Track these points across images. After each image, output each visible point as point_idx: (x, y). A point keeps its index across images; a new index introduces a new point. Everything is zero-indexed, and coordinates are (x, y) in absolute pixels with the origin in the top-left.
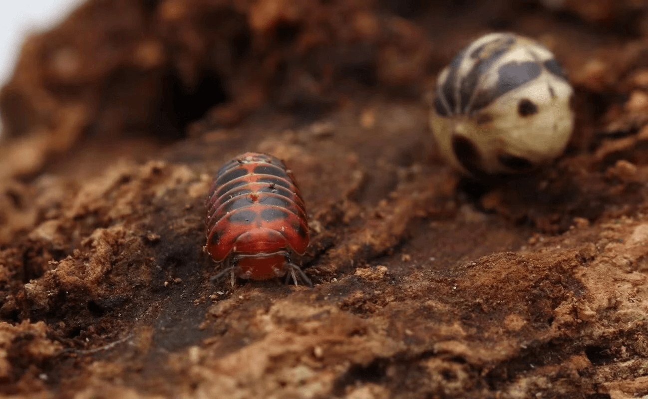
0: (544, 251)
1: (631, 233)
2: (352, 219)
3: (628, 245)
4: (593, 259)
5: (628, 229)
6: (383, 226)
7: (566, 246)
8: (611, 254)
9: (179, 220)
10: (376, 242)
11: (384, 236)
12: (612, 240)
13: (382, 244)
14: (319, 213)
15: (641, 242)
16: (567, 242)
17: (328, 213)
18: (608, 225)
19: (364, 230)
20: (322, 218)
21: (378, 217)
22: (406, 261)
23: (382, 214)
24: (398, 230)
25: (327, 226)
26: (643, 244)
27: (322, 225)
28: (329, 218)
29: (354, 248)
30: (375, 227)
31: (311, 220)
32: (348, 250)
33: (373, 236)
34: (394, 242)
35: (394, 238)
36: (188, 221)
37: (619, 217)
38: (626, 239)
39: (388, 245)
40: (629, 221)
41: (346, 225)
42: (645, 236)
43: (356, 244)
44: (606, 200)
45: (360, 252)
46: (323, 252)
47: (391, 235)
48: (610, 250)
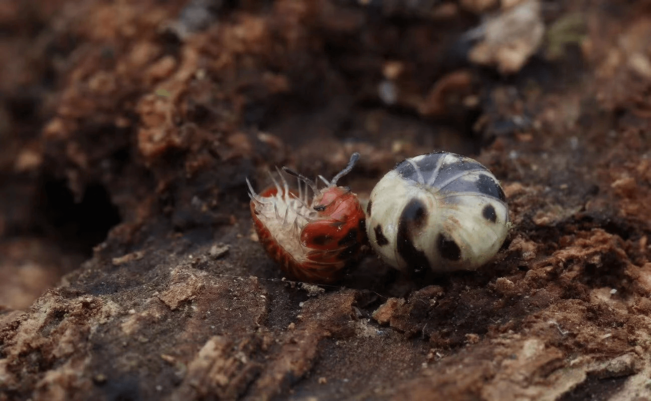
0: (448, 372)
1: (522, 347)
2: (269, 346)
3: (522, 361)
4: (493, 377)
5: (517, 344)
6: (299, 351)
7: (467, 365)
8: (509, 371)
9: (120, 359)
10: (296, 368)
11: (301, 361)
12: (506, 356)
13: (301, 369)
14: (242, 344)
15: (531, 358)
16: (466, 360)
17: (249, 343)
18: (499, 340)
19: (283, 357)
20: (245, 349)
21: (293, 343)
22: (323, 383)
23: (296, 340)
24: (311, 353)
25: (251, 355)
26: (534, 358)
27: (246, 355)
28: (251, 348)
29: (279, 376)
30: (292, 352)
31: (237, 352)
32: (274, 379)
33: (292, 363)
34: (310, 365)
35: (309, 362)
36: (129, 359)
37: (505, 331)
38: (517, 355)
39: (305, 369)
40: (518, 336)
41: (266, 352)
42: (534, 351)
43: (280, 372)
44: (490, 314)
45: (284, 380)
46: (252, 383)
47: (306, 360)
48: (506, 367)
